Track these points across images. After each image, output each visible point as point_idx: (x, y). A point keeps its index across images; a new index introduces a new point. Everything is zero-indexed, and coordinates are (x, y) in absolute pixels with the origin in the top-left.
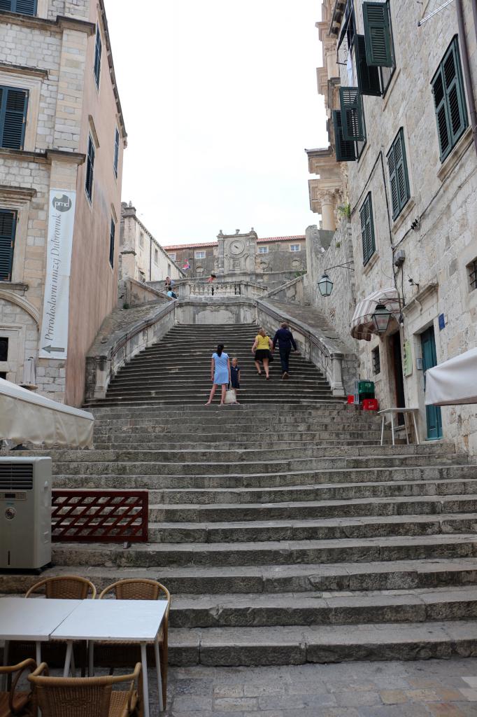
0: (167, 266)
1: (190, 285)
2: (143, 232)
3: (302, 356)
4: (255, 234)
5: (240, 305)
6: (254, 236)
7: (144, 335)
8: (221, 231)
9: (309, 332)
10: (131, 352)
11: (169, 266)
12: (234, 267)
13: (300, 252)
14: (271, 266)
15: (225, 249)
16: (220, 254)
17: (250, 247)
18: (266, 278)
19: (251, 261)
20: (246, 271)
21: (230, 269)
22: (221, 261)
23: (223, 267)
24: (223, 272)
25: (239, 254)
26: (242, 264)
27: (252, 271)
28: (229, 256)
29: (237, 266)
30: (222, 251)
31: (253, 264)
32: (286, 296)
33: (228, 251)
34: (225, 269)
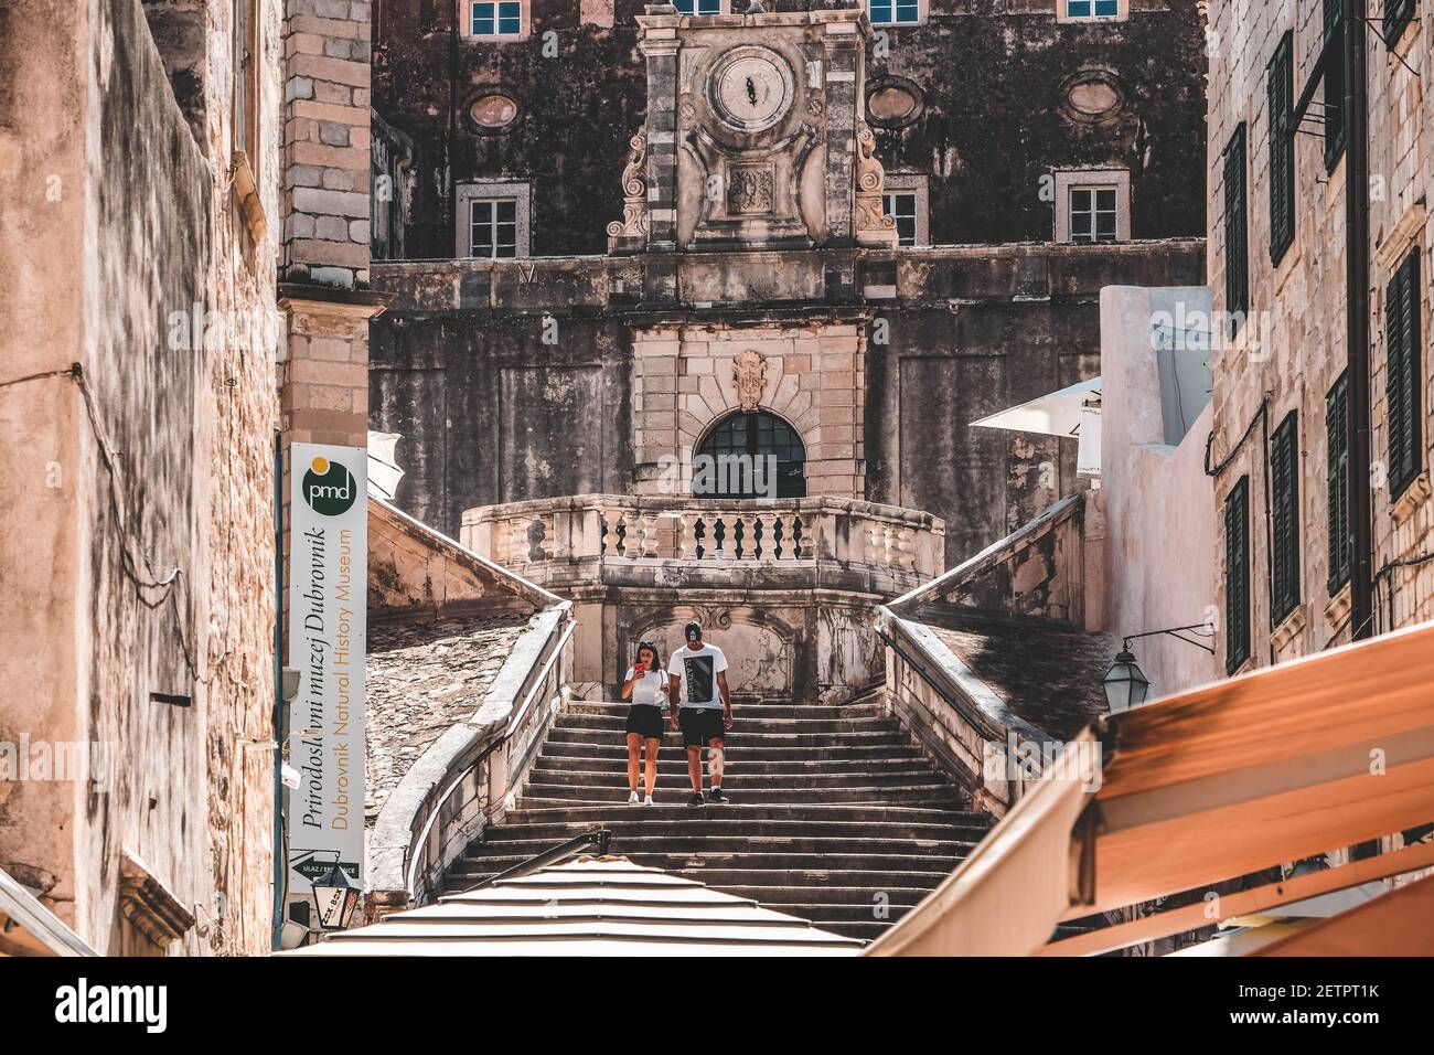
4: (860, 21)
5: (816, 606)
6: (851, 30)
7: (477, 783)
10: (442, 851)
12: (733, 205)
13: (1126, 27)
14: (939, 111)
15: (686, 99)
16: (659, 129)
17: (830, 98)
18: (912, 277)
19: (831, 175)
20: (803, 231)
21: (713, 216)
22: (662, 168)
23: (674, 205)
24: (673, 235)
25: (762, 135)
26: (783, 191)
27: (837, 234)
28: (707, 140)
29: (752, 203)
30: (668, 111)
31: (845, 192)
32: (1008, 591)
33: (699, 109)
34: (685, 217)
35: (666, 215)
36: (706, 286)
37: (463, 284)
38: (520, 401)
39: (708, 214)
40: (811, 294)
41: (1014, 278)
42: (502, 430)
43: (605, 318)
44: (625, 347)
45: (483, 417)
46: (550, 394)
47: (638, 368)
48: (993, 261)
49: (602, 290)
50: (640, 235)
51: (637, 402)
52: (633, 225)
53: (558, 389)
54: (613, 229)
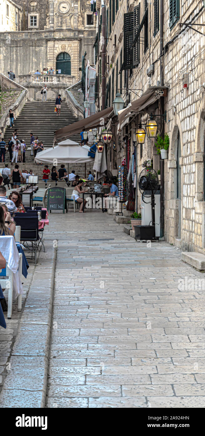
5: (59, 88)
12: (61, 24)
15: (55, 9)
16: (51, 13)
17: (75, 8)
18: (86, 34)
19: (75, 19)
20: (71, 27)
22: (52, 18)
23: (53, 23)
24: (53, 28)
25: (65, 14)
26: (68, 21)
27: (75, 28)
28: (58, 14)
29: (64, 23)
30: (52, 10)
31: (77, 22)
33: (57, 10)
34: (55, 25)
35: (52, 25)
36: (57, 35)
37: (25, 35)
38: (32, 51)
39: (58, 25)
40: (72, 36)
42: (30, 55)
43: (44, 39)
44: (47, 43)
45: (27, 53)
46: (36, 50)
47: (48, 46)
49: (43, 35)
51: (48, 51)
52: (48, 27)
53: (37, 49)
54: (45, 27)
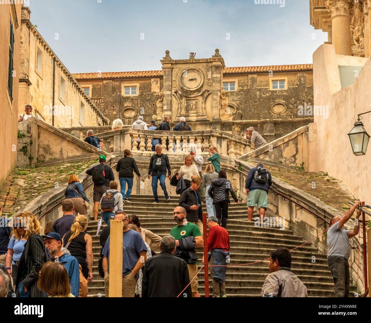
0: (78, 104)
1: (131, 135)
2: (42, 48)
3: (313, 247)
4: (222, 61)
6: (219, 63)
8: (167, 53)
9: (324, 211)
11: (82, 105)
12: (187, 109)
13: (287, 91)
14: (240, 111)
15: (174, 82)
16: (167, 90)
17: (213, 81)
18: (236, 129)
19: (214, 102)
20: (206, 117)
21: (181, 113)
22: (167, 100)
23: (171, 110)
25: (195, 91)
26: (201, 106)
27: (215, 118)
28: (180, 92)
29: (192, 110)
30: (169, 85)
31: (218, 106)
32: (282, 156)
33: (178, 85)
34: (174, 114)
35: (169, 113)
39: (180, 113)
41: (264, 129)
48: (259, 125)
50: (161, 119)
52: (159, 116)
54: (154, 117)
